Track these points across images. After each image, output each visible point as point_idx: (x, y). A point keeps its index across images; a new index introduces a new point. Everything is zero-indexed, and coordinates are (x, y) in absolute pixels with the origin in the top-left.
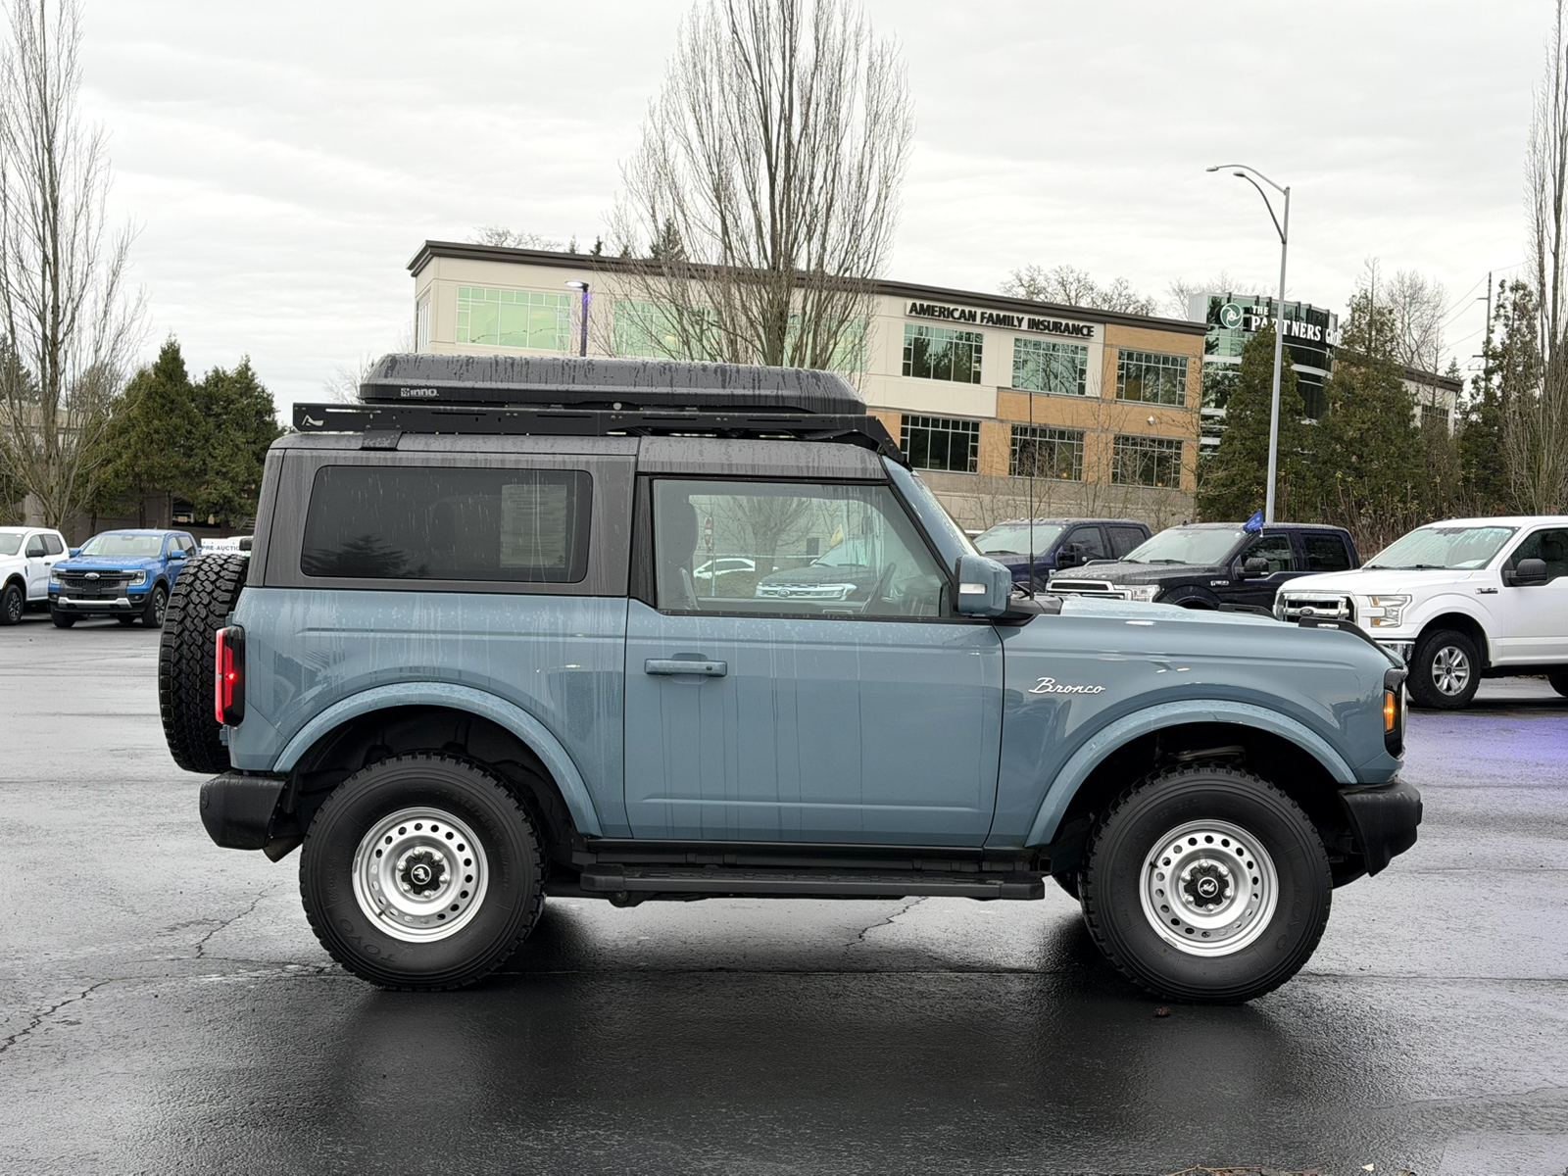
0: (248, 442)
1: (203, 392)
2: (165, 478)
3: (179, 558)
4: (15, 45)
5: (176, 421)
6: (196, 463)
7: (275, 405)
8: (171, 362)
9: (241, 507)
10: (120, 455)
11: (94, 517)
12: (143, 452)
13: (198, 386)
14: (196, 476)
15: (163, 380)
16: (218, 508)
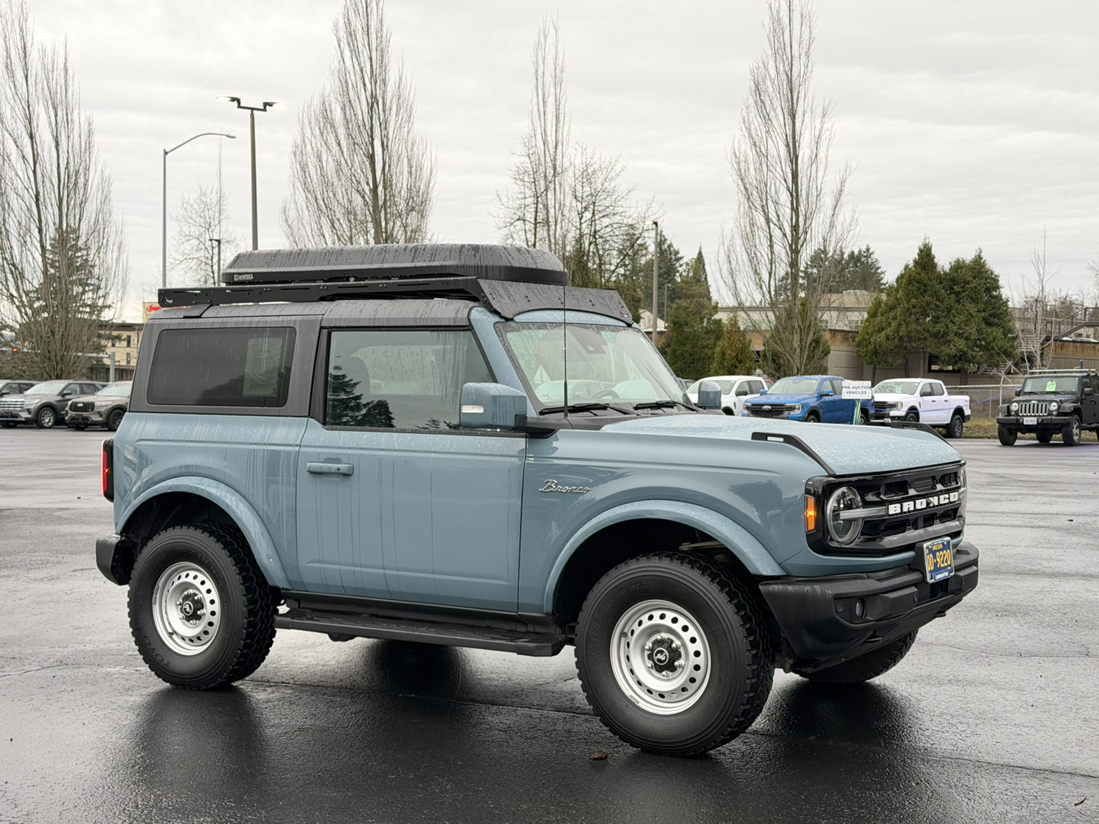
0: (979, 311)
1: (948, 277)
2: (919, 339)
3: (828, 395)
4: (770, 52)
5: (927, 298)
6: (940, 327)
7: (1000, 283)
8: (926, 257)
9: (973, 357)
10: (890, 325)
11: (875, 368)
12: (905, 321)
13: (946, 274)
14: (941, 337)
15: (919, 270)
16: (957, 359)
